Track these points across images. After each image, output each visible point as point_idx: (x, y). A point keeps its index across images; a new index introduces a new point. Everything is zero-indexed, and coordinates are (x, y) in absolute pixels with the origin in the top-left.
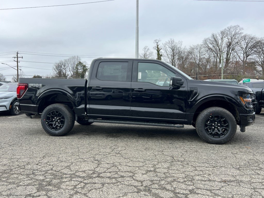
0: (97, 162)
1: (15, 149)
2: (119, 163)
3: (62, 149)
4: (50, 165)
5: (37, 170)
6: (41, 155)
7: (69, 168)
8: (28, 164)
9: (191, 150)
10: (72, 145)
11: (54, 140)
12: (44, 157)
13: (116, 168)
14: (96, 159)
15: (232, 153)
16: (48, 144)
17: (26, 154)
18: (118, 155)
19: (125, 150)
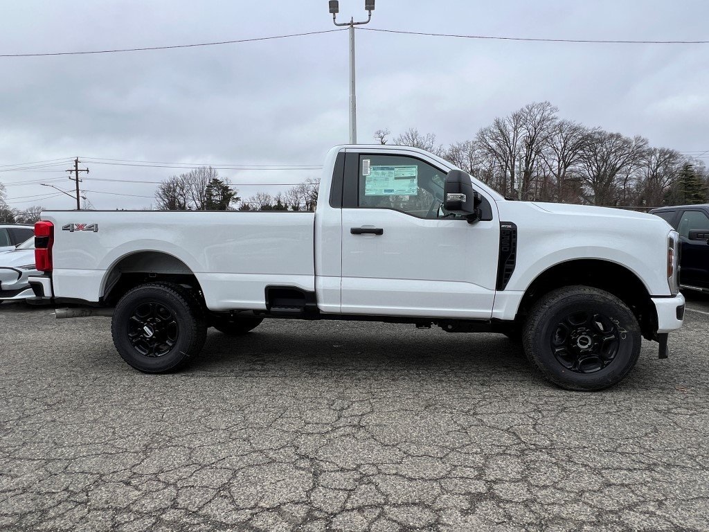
0: (305, 464)
1: (62, 419)
2: (374, 465)
3: (196, 416)
4: (167, 484)
5: (128, 509)
6: (139, 442)
7: (228, 495)
8: (100, 481)
10: (224, 400)
12: (147, 449)
13: (373, 487)
14: (302, 450)
16: (156, 398)
17: (92, 437)
18: (361, 434)
19: (372, 411)
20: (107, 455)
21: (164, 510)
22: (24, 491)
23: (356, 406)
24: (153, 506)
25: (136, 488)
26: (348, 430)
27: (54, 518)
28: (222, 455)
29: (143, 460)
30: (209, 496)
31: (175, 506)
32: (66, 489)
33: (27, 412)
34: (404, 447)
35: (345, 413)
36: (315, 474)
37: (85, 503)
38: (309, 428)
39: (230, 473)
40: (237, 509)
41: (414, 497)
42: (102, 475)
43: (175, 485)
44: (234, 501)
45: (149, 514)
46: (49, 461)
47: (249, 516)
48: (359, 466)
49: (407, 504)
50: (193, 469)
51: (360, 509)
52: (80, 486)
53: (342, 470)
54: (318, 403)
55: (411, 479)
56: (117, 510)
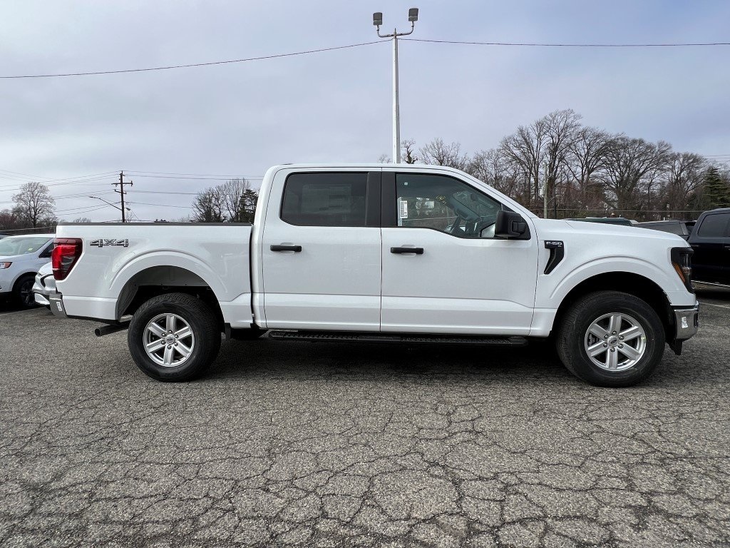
14: (429, 457)
19: (481, 417)
20: (233, 460)
21: (316, 520)
24: (302, 515)
25: (277, 495)
26: (466, 436)
27: (208, 526)
30: (356, 506)
31: (325, 515)
34: (533, 454)
35: (455, 418)
36: (455, 483)
37: (232, 510)
38: (425, 434)
39: (365, 481)
40: (392, 520)
41: (572, 509)
43: (315, 492)
44: (384, 511)
45: (303, 524)
47: (408, 528)
48: (496, 475)
49: (569, 517)
51: (522, 522)
52: (219, 492)
53: (481, 478)
55: (558, 490)
56: (269, 520)
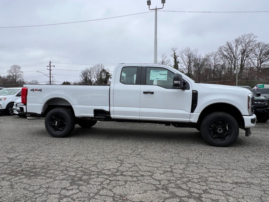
0: (120, 162)
1: (50, 148)
2: (139, 163)
3: (89, 149)
4: (80, 163)
5: (70, 167)
6: (72, 154)
7: (96, 166)
8: (62, 161)
9: (205, 152)
10: (98, 146)
11: (83, 141)
12: (74, 156)
13: (137, 167)
14: (119, 159)
15: (244, 157)
16: (77, 144)
17: (59, 152)
18: (139, 156)
19: (144, 151)
20: (64, 156)
21: (79, 168)
22: (43, 162)
23: (140, 150)
25: (71, 163)
26: (135, 155)
27: (51, 167)
28: (96, 158)
29: (73, 158)
30: (91, 166)
31: (82, 167)
32: (54, 162)
33: (40, 146)
34: (150, 160)
35: (136, 151)
36: (121, 164)
37: (59, 165)
38: (123, 154)
39: (97, 162)
40: (98, 169)
41: (148, 170)
42: (62, 160)
43: (82, 163)
44: (97, 167)
45: (75, 168)
46: (48, 156)
47: (101, 170)
48: (135, 163)
49: (145, 171)
50: (87, 161)
51: (132, 171)
52: (57, 162)
53: (130, 163)
54: (128, 148)
55: (149, 167)
56: (67, 167)
